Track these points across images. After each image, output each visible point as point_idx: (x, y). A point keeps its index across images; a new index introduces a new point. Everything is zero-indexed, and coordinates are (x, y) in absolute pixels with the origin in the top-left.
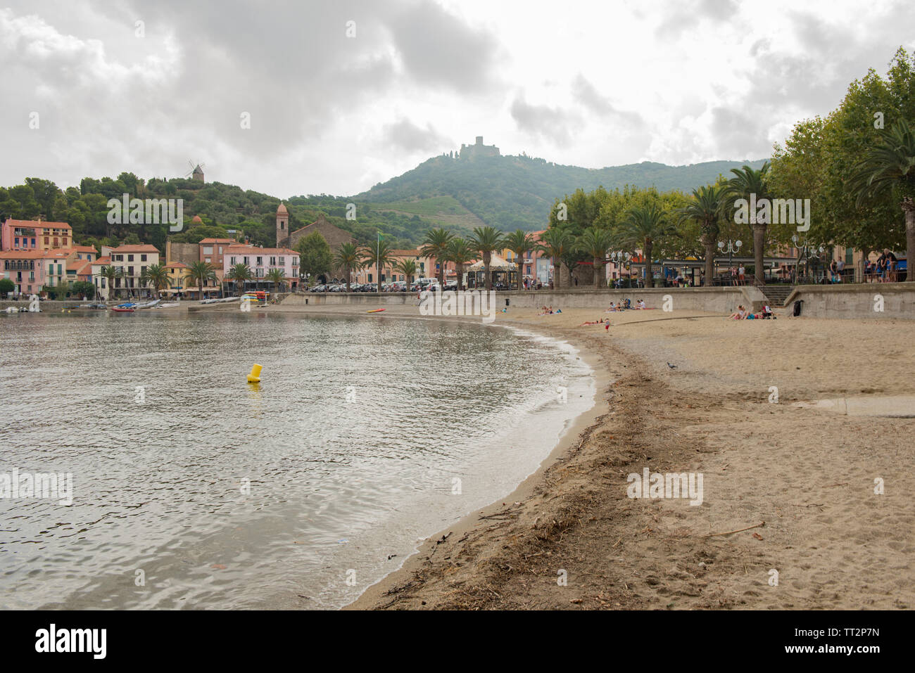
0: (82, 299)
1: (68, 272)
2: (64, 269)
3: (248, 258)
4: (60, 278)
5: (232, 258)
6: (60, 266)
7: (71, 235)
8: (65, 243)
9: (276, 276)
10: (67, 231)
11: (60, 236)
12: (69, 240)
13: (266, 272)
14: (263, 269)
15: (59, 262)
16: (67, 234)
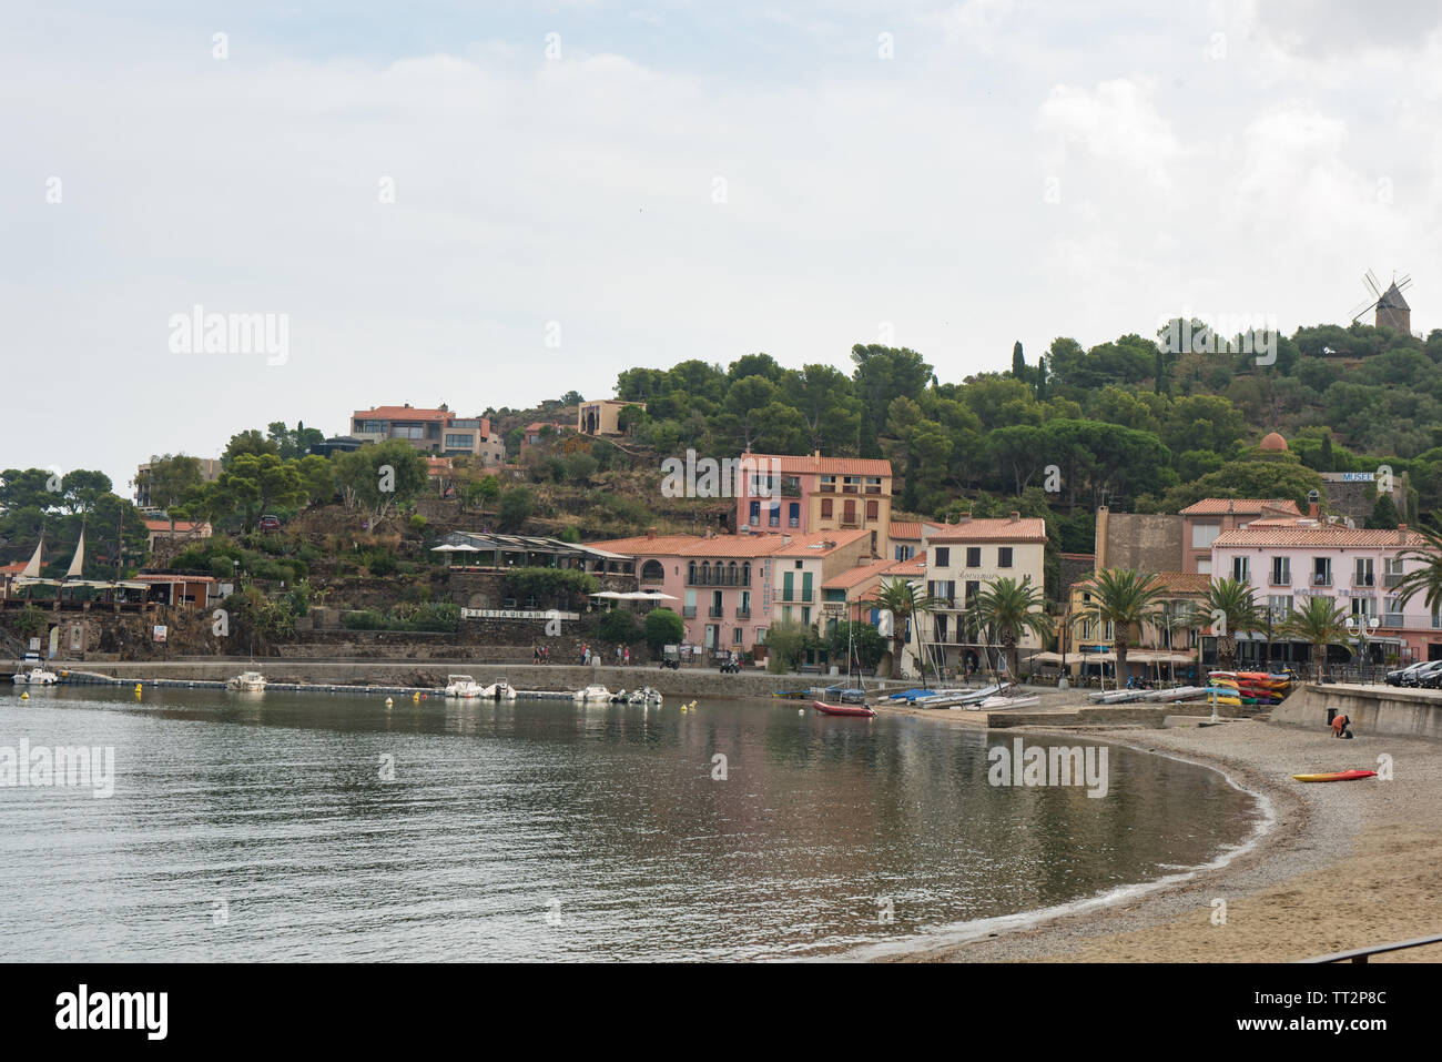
0: (828, 672)
1: (829, 593)
2: (817, 585)
3: (1287, 560)
4: (806, 611)
5: (1237, 561)
6: (808, 577)
7: (889, 493)
8: (872, 515)
9: (1318, 619)
10: (878, 481)
11: (861, 496)
12: (884, 507)
13: (1300, 605)
14: (1291, 598)
15: (807, 566)
16: (878, 490)
